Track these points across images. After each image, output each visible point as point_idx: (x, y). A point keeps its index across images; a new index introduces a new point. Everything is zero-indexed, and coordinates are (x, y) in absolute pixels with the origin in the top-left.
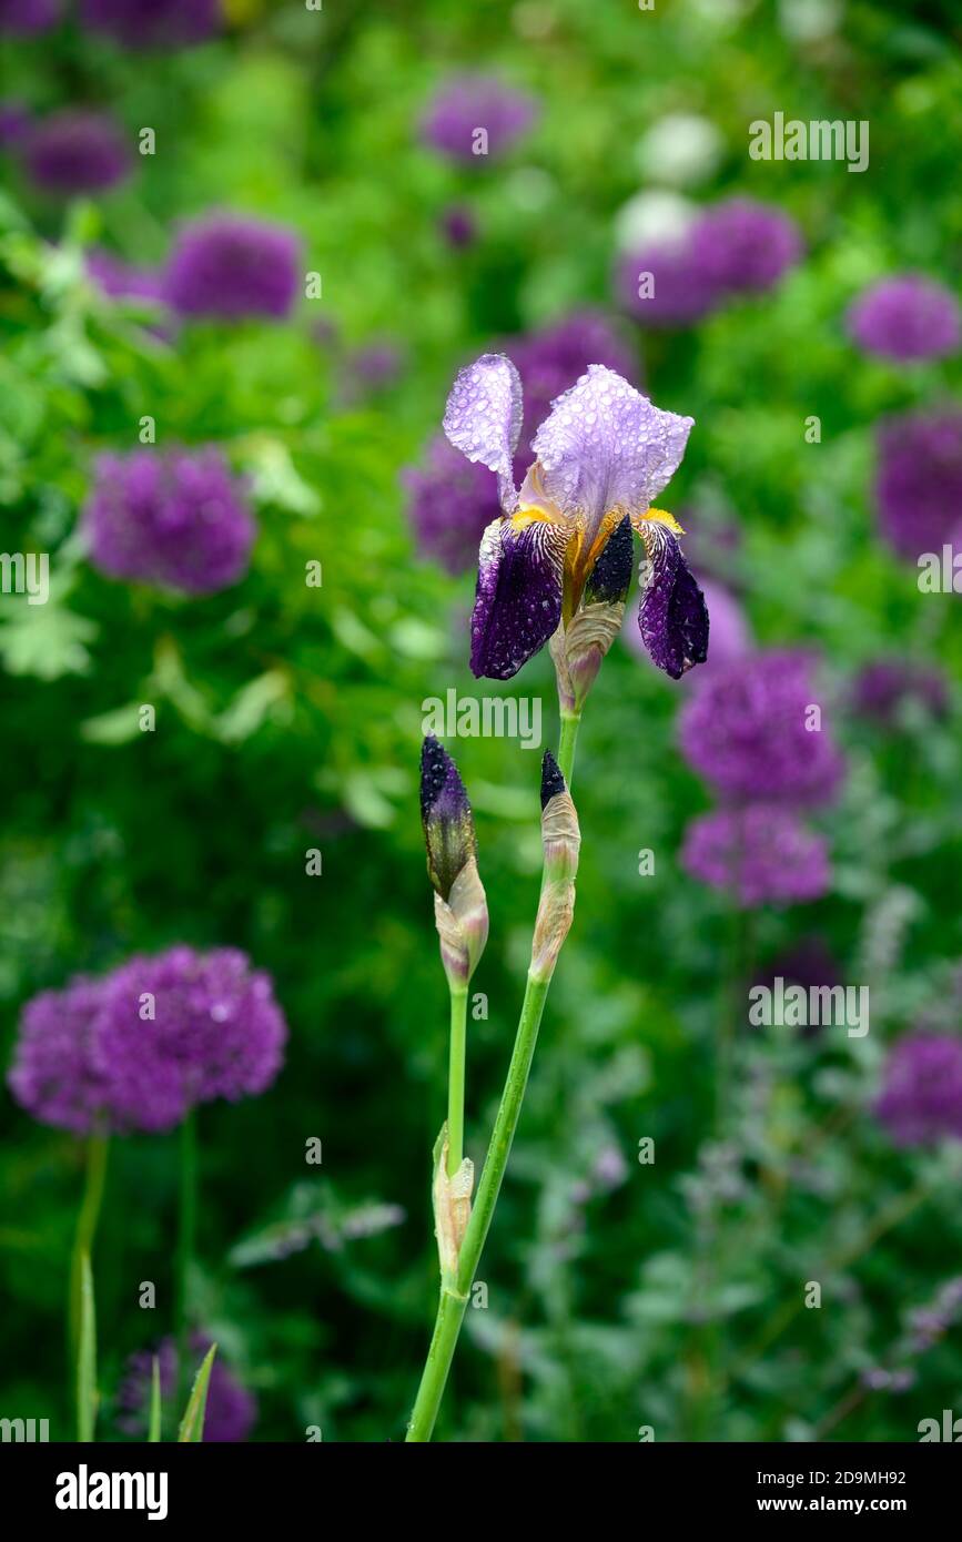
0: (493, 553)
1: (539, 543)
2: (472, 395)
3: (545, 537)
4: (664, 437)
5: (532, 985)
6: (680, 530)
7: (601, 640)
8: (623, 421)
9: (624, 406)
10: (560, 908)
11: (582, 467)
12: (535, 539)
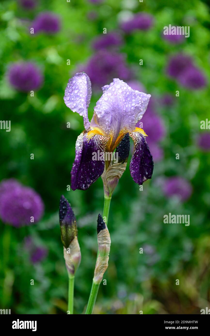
0: (80, 146)
1: (97, 143)
2: (73, 88)
3: (99, 141)
4: (140, 104)
5: (94, 284)
6: (146, 135)
7: (119, 175)
8: (126, 98)
9: (126, 93)
10: (104, 264)
11: (112, 116)
12: (95, 142)
